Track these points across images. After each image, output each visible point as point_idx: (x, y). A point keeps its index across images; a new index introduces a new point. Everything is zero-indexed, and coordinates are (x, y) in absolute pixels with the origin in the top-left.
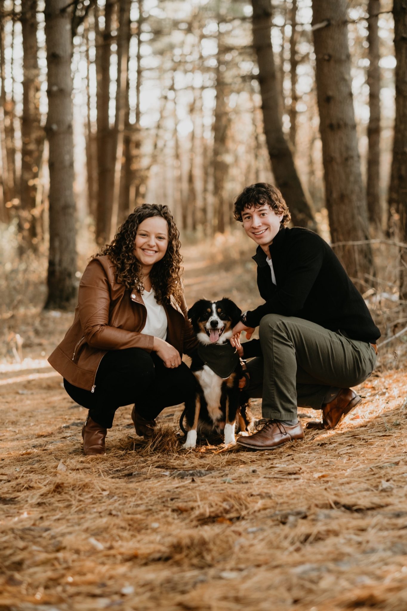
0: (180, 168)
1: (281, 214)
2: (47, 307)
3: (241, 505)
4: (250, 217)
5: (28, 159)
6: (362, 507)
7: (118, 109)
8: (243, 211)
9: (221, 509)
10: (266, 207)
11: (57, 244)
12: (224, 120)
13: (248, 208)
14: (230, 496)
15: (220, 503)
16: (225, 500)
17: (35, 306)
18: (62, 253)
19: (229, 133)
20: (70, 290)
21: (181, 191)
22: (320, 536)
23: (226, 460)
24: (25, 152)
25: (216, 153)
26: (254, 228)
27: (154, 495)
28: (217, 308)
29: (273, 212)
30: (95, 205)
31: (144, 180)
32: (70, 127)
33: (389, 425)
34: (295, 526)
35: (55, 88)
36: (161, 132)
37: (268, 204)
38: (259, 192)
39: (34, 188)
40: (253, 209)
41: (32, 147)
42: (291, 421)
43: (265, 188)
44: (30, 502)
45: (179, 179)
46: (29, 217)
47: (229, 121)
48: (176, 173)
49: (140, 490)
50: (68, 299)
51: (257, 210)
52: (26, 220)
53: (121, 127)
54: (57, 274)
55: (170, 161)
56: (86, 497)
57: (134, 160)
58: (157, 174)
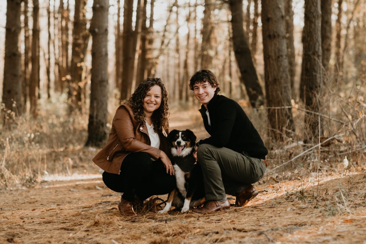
0: (179, 58)
1: (215, 87)
2: (87, 144)
3: (188, 230)
4: (198, 88)
5: (77, 49)
6: (246, 230)
7: (138, 17)
8: (194, 85)
9: (178, 232)
10: (207, 83)
11: (95, 104)
12: (209, 27)
13: (197, 83)
14: (183, 227)
15: (177, 230)
16: (180, 228)
17: (79, 144)
18: (98, 111)
19: (212, 36)
20: (103, 134)
21: (179, 74)
22: (223, 240)
23: (185, 216)
24: (75, 45)
25: (203, 49)
26: (200, 95)
27: (146, 228)
28: (182, 134)
29: (211, 86)
30: (120, 81)
31: (154, 65)
32: (106, 30)
33: (275, 203)
34: (211, 236)
35: (98, 6)
36: (166, 34)
37: (208, 81)
38: (203, 75)
39: (81, 68)
40: (199, 84)
41: (80, 41)
42: (222, 199)
43: (207, 73)
44: (82, 229)
45: (179, 65)
46: (77, 88)
47: (213, 28)
48: (177, 61)
49: (138, 226)
50: (101, 140)
51: (202, 85)
52: (74, 89)
53: (140, 30)
54: (95, 124)
55: (173, 53)
56: (110, 228)
57: (148, 52)
58: (163, 62)
